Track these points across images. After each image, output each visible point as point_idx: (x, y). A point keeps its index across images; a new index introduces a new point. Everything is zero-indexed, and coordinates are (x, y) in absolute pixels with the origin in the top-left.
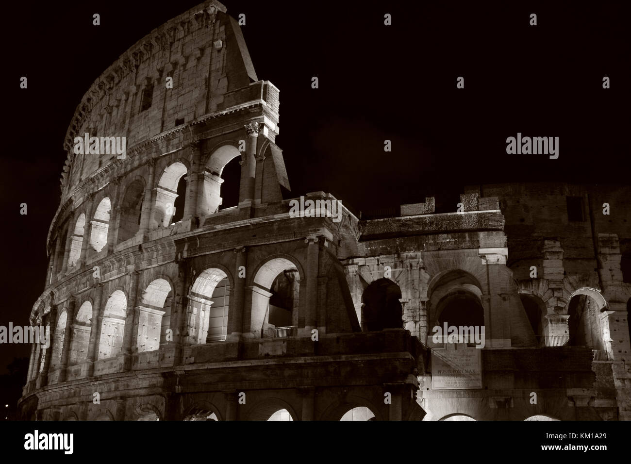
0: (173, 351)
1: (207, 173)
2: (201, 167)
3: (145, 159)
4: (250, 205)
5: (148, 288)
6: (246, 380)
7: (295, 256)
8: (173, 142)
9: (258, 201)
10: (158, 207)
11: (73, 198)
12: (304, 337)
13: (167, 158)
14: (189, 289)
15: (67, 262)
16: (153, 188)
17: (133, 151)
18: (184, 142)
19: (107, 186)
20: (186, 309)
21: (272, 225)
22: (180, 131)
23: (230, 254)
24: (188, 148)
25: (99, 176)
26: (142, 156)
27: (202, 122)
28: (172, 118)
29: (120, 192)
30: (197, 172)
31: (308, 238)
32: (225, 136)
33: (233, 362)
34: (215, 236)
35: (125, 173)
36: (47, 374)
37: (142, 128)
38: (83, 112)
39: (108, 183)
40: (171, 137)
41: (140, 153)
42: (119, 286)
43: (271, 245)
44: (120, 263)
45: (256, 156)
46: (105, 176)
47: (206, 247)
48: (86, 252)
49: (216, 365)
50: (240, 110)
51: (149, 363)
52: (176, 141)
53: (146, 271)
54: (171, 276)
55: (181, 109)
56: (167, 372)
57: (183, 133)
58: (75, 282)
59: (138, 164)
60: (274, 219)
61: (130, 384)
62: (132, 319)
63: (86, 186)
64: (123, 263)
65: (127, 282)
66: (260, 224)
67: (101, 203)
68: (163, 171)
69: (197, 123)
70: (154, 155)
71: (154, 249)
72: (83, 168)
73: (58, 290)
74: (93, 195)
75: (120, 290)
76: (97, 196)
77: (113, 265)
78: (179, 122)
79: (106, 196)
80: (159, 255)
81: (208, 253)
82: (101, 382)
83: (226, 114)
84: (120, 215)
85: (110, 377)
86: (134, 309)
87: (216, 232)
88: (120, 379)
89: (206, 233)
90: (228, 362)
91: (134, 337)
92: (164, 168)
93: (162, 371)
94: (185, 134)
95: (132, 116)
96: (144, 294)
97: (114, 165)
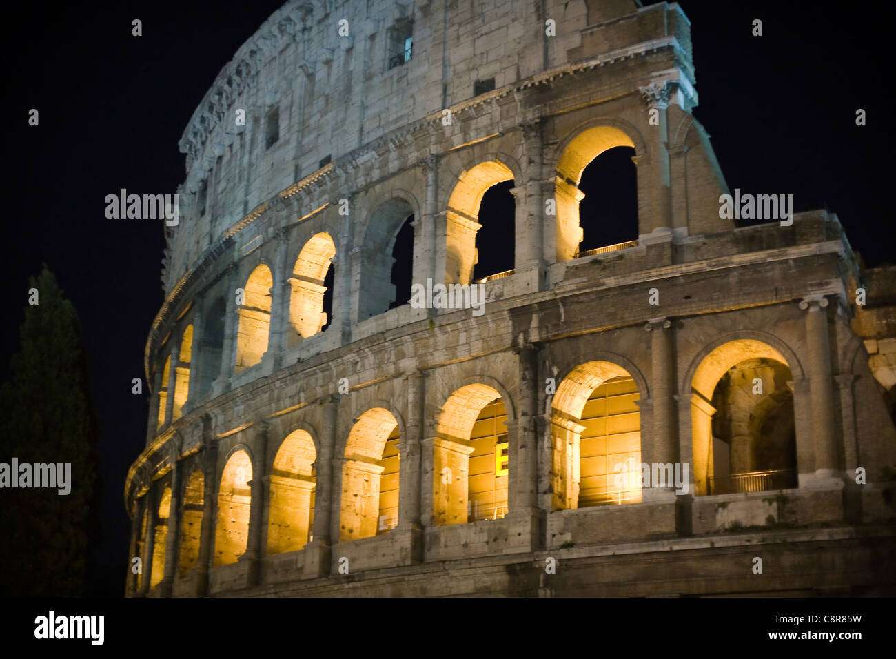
0: (526, 522)
1: (559, 180)
2: (545, 170)
3: (413, 157)
4: (669, 239)
5: (447, 403)
6: (698, 576)
7: (776, 335)
8: (477, 123)
9: (683, 230)
10: (449, 247)
11: (237, 238)
12: (821, 490)
13: (464, 153)
14: (545, 403)
15: (231, 359)
16: (437, 213)
17: (385, 144)
18: (504, 122)
19: (321, 212)
20: (543, 440)
21: (727, 276)
22: (494, 101)
23: (633, 333)
24: (511, 134)
25: (303, 195)
26: (406, 152)
27: (544, 82)
28: (466, 78)
29: (356, 221)
30: (538, 178)
31: (807, 299)
32: (593, 108)
33: (671, 541)
34: (601, 298)
35: (367, 185)
36: (207, 570)
37: (395, 100)
38: (236, 78)
39: (324, 206)
40: (473, 113)
41: (400, 146)
42: (378, 400)
43: (725, 315)
44: (380, 355)
45: (667, 145)
46: (316, 193)
47: (582, 320)
48: (281, 337)
49: (633, 548)
50: (627, 58)
51: (465, 545)
52: (483, 121)
53: (440, 370)
54: (500, 377)
55: (485, 60)
56: (520, 564)
57: (501, 106)
58: (267, 395)
59: (397, 168)
60: (732, 263)
61: (429, 587)
62: (417, 462)
63: (269, 213)
64: (387, 356)
65: (397, 392)
66: (702, 273)
67: (307, 245)
68: (456, 179)
69: (533, 84)
70: (434, 150)
71: (462, 326)
72: (248, 180)
73: (224, 411)
74: (287, 230)
75: (382, 407)
76: (294, 232)
77: (362, 361)
78: (483, 87)
79: (320, 229)
80: (473, 339)
81: (584, 332)
82: (359, 584)
83: (596, 67)
84: (359, 265)
85: (383, 575)
86: (420, 444)
87: (603, 290)
88: (406, 578)
89: (581, 294)
90: (659, 542)
91: (423, 496)
92: (459, 173)
93: (507, 562)
94: (505, 108)
95: (368, 77)
96: (438, 413)
97: (339, 171)
